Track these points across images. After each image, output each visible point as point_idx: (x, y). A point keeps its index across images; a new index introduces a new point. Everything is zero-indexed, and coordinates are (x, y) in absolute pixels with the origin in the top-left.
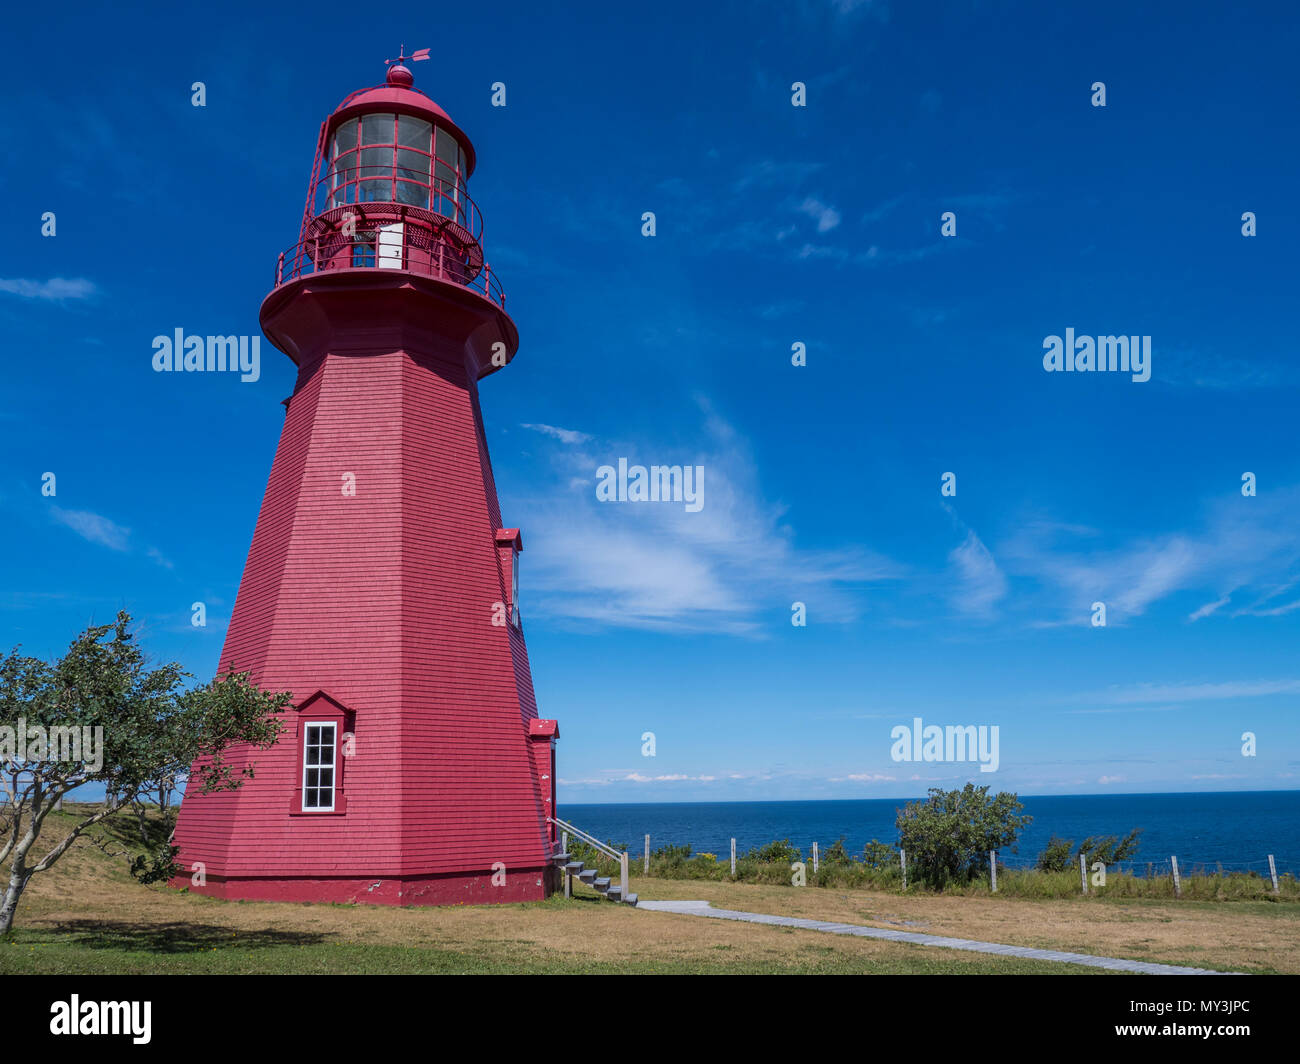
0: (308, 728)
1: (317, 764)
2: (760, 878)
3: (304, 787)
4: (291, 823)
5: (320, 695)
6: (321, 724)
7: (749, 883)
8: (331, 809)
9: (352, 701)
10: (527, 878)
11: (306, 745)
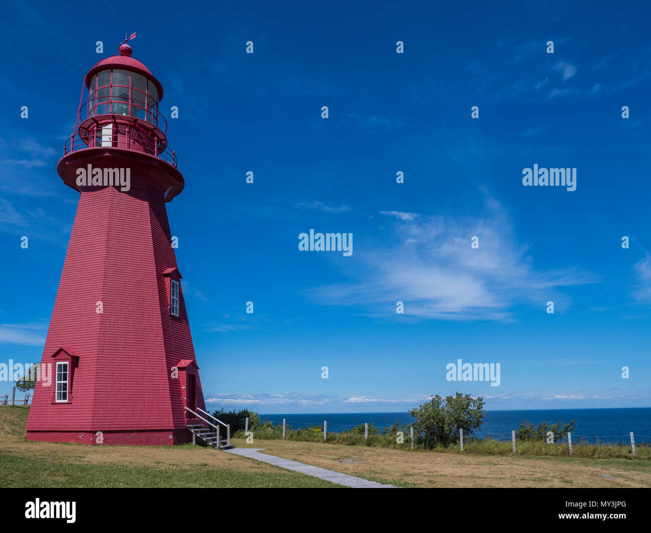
0: (58, 365)
1: (61, 381)
2: (338, 441)
3: (56, 391)
4: (52, 407)
5: (61, 350)
6: (63, 363)
7: (332, 444)
8: (66, 401)
9: (78, 352)
10: (164, 434)
11: (57, 373)
